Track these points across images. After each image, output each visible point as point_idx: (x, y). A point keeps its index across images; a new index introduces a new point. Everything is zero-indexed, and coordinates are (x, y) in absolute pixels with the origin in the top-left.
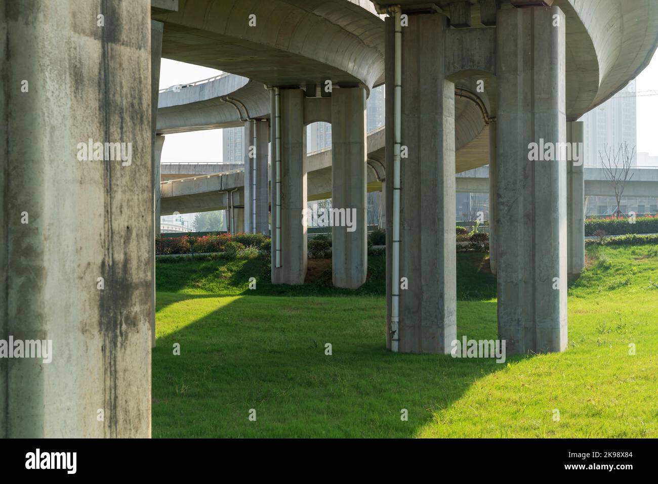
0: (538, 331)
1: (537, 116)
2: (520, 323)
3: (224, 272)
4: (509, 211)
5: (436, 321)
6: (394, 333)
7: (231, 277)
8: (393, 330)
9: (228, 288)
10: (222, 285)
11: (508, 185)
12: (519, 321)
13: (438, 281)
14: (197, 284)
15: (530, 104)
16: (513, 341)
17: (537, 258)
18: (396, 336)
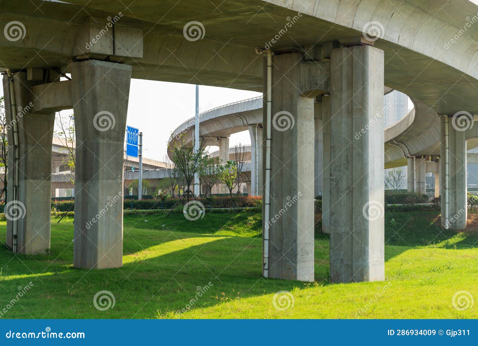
0: (354, 267)
1: (354, 121)
2: (343, 261)
3: (250, 220)
4: (337, 185)
5: (291, 257)
6: (265, 264)
7: (254, 224)
8: (265, 263)
9: (250, 231)
10: (247, 229)
11: (336, 167)
12: (342, 260)
13: (292, 231)
14: (231, 228)
15: (350, 112)
16: (338, 274)
17: (354, 217)
18: (266, 267)
